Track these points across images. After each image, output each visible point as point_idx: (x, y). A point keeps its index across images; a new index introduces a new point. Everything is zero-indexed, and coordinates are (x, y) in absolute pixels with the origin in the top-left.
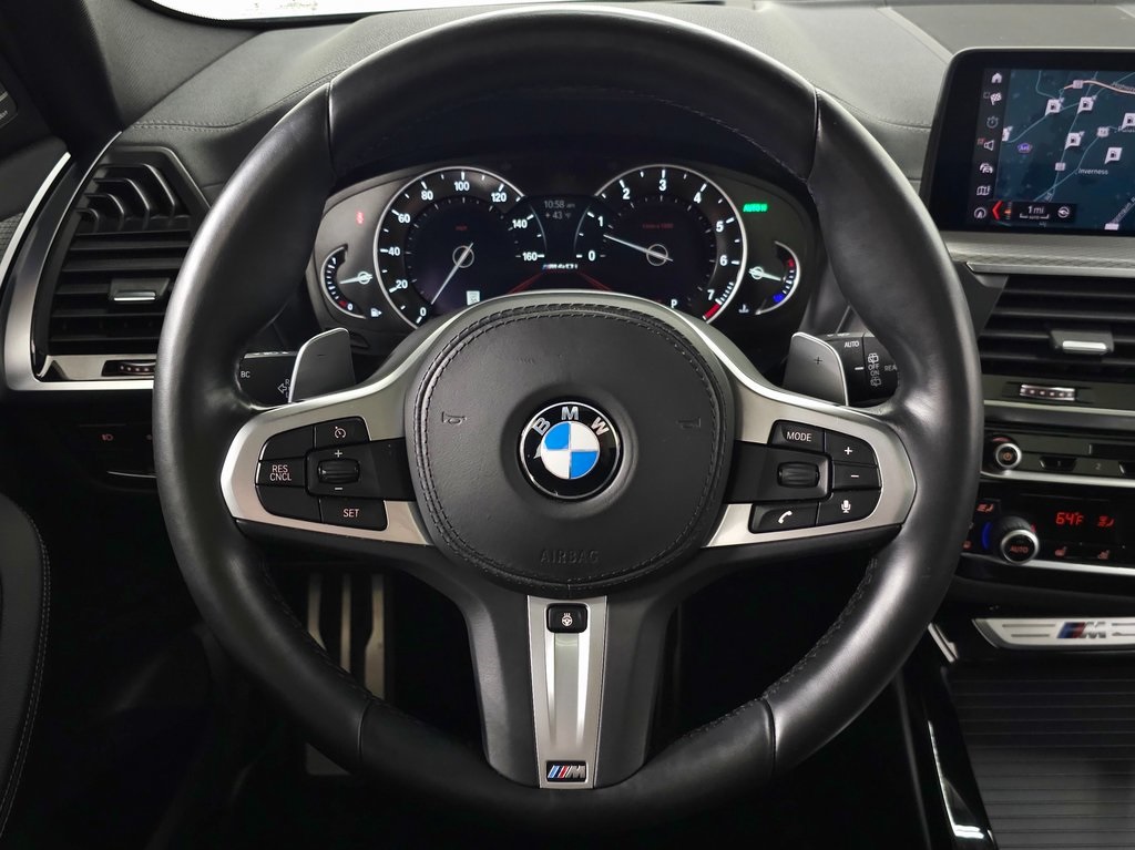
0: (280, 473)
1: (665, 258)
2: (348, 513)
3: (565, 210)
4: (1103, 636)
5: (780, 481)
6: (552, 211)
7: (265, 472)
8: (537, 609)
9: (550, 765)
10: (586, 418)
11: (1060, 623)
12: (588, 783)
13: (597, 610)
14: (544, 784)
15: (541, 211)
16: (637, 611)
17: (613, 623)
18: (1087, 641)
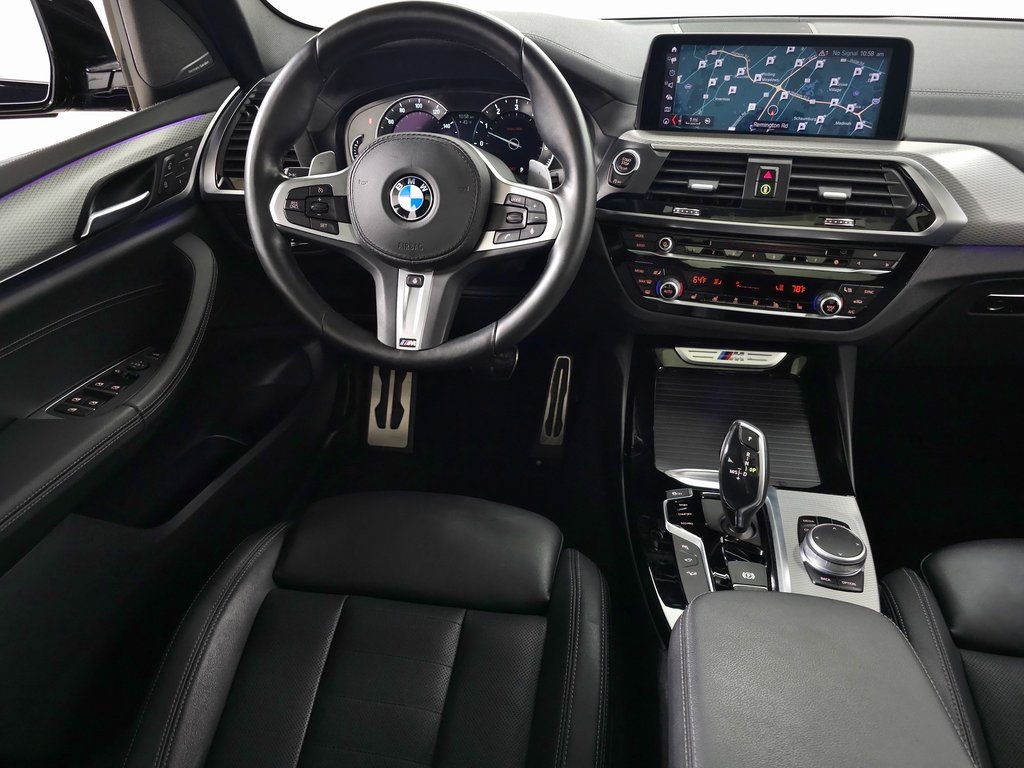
0: (294, 205)
1: (518, 146)
2: (323, 225)
3: (469, 120)
4: (742, 360)
5: (507, 221)
6: (462, 120)
7: (288, 204)
8: (403, 275)
9: (401, 340)
10: (418, 184)
11: (719, 352)
12: (417, 349)
13: (428, 278)
14: (398, 347)
15: (457, 120)
16: (444, 279)
17: (434, 283)
18: (733, 362)
